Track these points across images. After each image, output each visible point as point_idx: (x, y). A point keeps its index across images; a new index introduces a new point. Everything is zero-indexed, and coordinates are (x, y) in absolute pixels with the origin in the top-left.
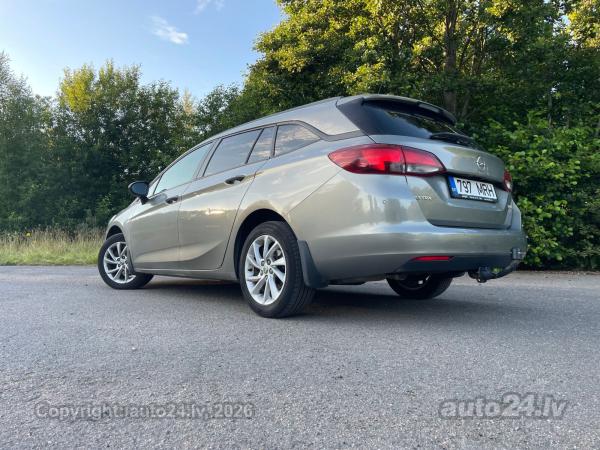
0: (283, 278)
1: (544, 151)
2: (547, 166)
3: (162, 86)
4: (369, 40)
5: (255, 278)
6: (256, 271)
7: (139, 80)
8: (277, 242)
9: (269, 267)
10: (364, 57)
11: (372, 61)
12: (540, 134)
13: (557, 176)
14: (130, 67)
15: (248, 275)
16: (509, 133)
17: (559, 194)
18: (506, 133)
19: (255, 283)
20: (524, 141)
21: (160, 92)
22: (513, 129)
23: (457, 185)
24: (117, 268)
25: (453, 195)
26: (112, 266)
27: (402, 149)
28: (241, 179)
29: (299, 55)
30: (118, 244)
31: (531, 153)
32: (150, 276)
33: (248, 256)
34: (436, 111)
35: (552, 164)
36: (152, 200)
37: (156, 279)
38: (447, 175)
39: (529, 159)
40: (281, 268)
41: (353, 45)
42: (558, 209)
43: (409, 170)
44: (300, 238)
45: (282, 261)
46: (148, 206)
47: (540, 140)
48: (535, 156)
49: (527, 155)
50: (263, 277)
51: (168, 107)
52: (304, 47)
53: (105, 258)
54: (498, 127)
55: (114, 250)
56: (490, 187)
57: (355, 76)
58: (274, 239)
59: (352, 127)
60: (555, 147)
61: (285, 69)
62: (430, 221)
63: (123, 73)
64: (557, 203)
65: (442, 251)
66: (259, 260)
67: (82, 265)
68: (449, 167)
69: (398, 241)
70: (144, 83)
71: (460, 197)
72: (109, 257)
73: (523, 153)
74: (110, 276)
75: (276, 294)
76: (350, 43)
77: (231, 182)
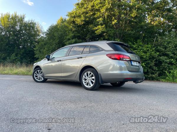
0: (94, 82)
1: (142, 51)
2: (142, 54)
3: (32, 21)
4: (100, 19)
5: (85, 81)
6: (86, 80)
7: (25, 19)
8: (92, 73)
9: (90, 79)
10: (99, 23)
11: (102, 25)
12: (140, 46)
13: (144, 57)
14: (22, 15)
15: (83, 81)
16: (133, 45)
17: (144, 61)
18: (132, 45)
19: (85, 82)
20: (137, 48)
21: (31, 23)
22: (134, 44)
23: (132, 62)
24: (38, 77)
25: (132, 65)
26: (36, 76)
27: (123, 55)
28: (81, 58)
29: (82, 21)
30: (39, 71)
31: (138, 51)
32: (47, 79)
33: (84, 76)
34: (127, 45)
35: (143, 54)
36: (51, 60)
37: (48, 80)
38: (131, 61)
39: (138, 52)
40: (93, 79)
41: (96, 20)
42: (144, 65)
43: (124, 60)
44: (99, 73)
45: (94, 78)
46: (50, 61)
47: (140, 47)
48: (139, 52)
49: (137, 51)
50: (88, 81)
51: (33, 28)
52: (83, 18)
53: (35, 74)
54: (130, 43)
55: (37, 72)
56: (138, 63)
57: (97, 28)
58: (91, 73)
59: (111, 49)
60: (144, 50)
61: (77, 24)
62: (128, 71)
63: (20, 16)
64: (143, 63)
65: (129, 77)
66: (87, 77)
67: (11, 74)
68: (132, 59)
69: (122, 75)
70: (27, 20)
71: (133, 65)
72: (36, 74)
73: (136, 51)
74: (36, 79)
75: (92, 85)
76: (95, 19)
77: (78, 58)
